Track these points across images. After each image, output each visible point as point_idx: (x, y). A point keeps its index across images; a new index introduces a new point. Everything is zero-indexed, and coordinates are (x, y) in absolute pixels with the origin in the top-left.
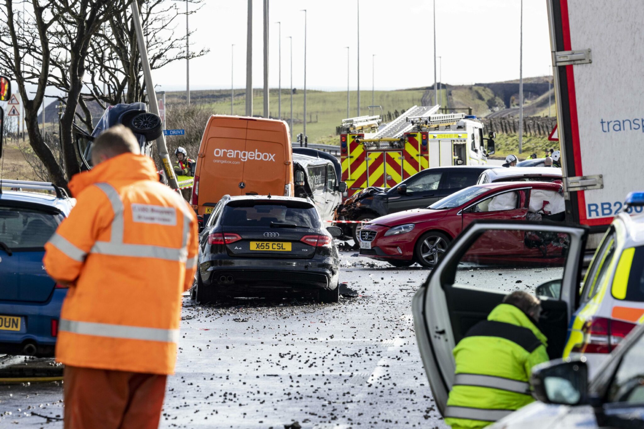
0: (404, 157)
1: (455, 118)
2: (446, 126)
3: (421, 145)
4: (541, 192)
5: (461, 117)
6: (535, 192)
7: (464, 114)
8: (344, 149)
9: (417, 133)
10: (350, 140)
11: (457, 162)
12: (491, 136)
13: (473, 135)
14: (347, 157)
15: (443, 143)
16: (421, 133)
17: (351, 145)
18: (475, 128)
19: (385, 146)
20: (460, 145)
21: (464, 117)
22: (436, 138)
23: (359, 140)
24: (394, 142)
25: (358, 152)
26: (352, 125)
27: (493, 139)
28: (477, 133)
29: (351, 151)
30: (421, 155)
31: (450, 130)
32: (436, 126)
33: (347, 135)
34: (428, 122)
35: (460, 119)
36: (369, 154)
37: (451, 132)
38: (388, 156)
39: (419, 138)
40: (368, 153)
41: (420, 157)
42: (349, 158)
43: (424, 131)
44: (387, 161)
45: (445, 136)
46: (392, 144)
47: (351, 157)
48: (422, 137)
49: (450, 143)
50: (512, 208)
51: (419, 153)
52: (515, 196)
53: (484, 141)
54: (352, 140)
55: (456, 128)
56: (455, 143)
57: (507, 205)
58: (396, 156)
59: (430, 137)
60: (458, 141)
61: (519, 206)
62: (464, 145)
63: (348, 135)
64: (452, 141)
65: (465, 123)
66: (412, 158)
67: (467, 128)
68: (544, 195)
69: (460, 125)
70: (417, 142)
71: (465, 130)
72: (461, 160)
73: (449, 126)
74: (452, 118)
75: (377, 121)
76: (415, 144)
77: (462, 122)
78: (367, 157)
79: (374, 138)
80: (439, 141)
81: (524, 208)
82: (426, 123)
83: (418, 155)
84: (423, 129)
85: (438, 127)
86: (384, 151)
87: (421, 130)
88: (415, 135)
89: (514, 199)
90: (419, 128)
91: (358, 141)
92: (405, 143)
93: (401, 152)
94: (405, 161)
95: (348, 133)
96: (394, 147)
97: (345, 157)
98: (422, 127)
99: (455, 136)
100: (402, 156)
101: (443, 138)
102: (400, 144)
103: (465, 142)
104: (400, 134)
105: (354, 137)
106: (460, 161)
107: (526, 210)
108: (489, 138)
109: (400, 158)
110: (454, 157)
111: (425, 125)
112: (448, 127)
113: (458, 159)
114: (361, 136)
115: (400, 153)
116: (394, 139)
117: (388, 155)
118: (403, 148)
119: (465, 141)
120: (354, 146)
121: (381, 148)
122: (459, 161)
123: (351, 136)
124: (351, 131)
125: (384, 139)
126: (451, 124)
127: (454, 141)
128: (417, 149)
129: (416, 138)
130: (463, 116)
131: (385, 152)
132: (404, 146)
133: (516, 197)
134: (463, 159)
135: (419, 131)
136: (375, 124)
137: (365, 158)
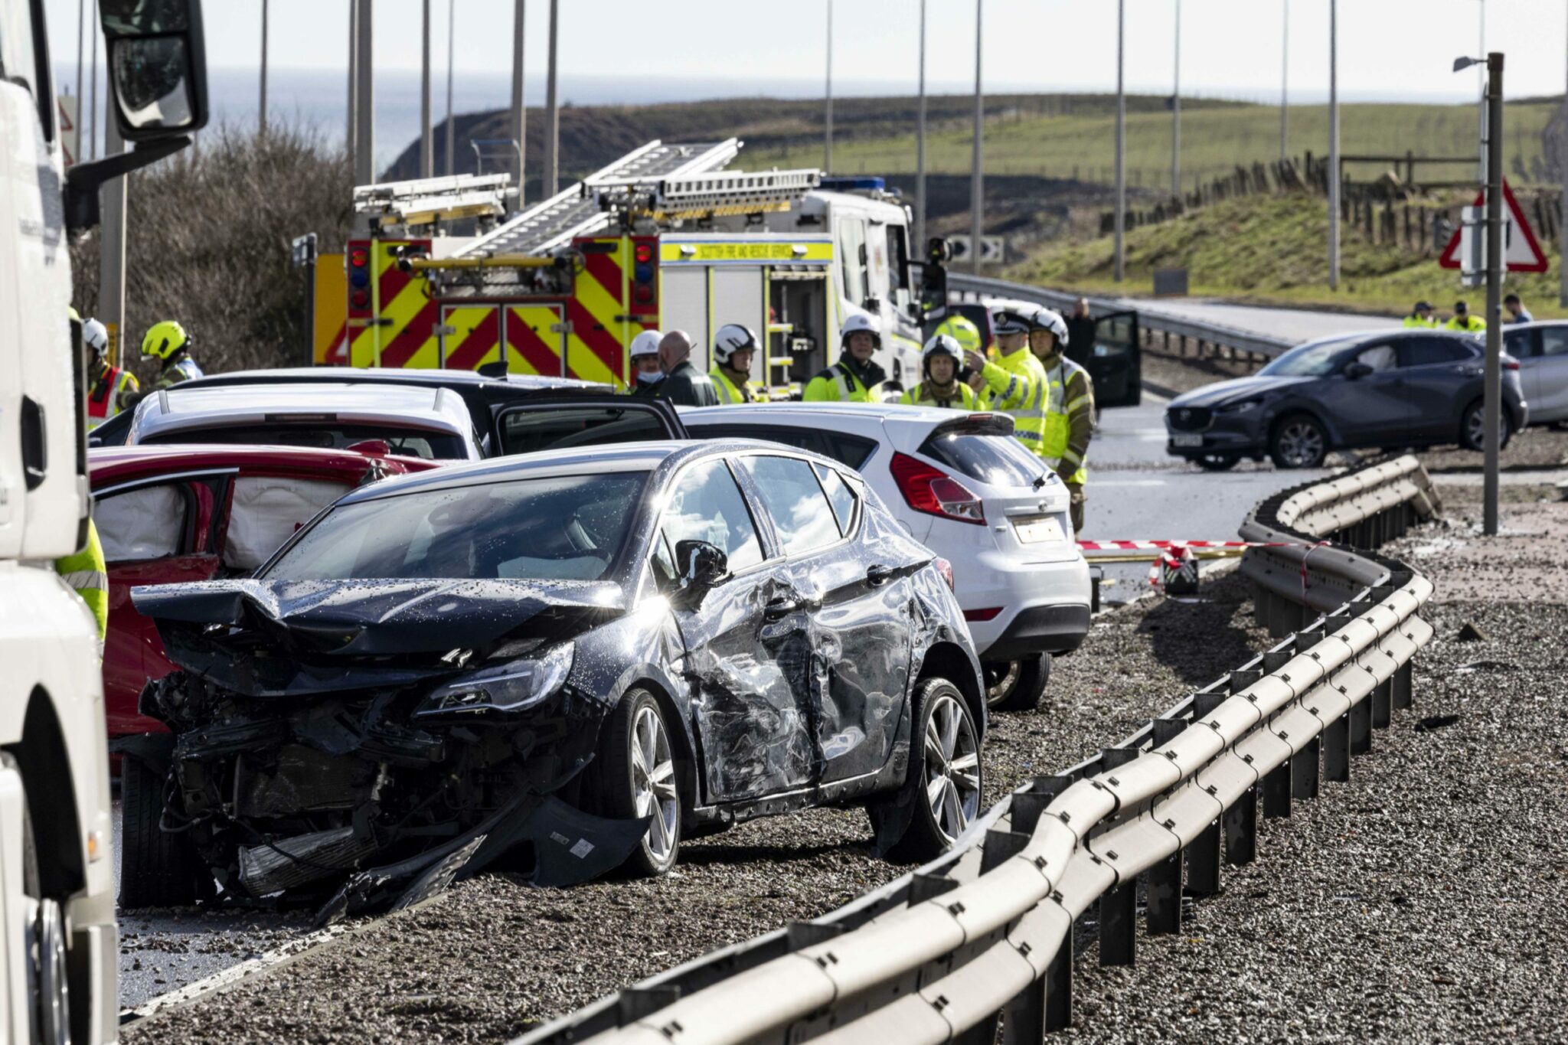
0: (571, 323)
1: (775, 186)
2: (750, 216)
3: (631, 284)
4: (289, 490)
5: (805, 184)
6: (263, 490)
7: (816, 172)
8: (357, 293)
9: (620, 237)
10: (379, 262)
11: (790, 344)
12: (935, 253)
13: (863, 249)
14: (371, 324)
15: (720, 275)
16: (631, 238)
17: (383, 279)
18: (872, 223)
19: (501, 283)
20: (801, 283)
21: (817, 184)
22: (692, 259)
23: (410, 261)
24: (535, 269)
25: (407, 305)
26: (388, 209)
27: (941, 263)
28: (878, 239)
29: (384, 303)
30: (632, 319)
31: (762, 231)
32: (699, 213)
33: (369, 244)
34: (659, 199)
35: (803, 189)
36: (449, 313)
37: (767, 235)
38: (515, 321)
39: (624, 257)
40: (444, 308)
41: (626, 324)
42: (376, 327)
43: (642, 233)
44: (512, 339)
45: (731, 251)
46: (526, 275)
47: (385, 323)
48: (636, 254)
49: (758, 275)
50: (161, 552)
51: (625, 309)
52: (175, 505)
53: (910, 269)
54: (389, 261)
55: (793, 223)
56: (779, 275)
57: (141, 540)
58: (541, 319)
59: (667, 253)
60: (789, 269)
61: (188, 546)
62: (820, 285)
63: (375, 242)
64: (763, 268)
65: (825, 207)
66: (600, 329)
67: (835, 221)
68: (297, 500)
69: (807, 210)
70: (617, 272)
71: (826, 229)
72: (807, 336)
73: (760, 214)
74: (765, 187)
75: (501, 193)
76: (609, 278)
77: (809, 198)
78: (439, 323)
79: (469, 254)
80: (707, 268)
81: (203, 554)
82: (651, 203)
83: (619, 319)
84: (638, 224)
85: (709, 217)
86: (501, 300)
87: (633, 229)
88: (613, 248)
89: (175, 515)
90: (626, 222)
91: (404, 266)
92: (573, 275)
93: (561, 306)
94: (574, 341)
95: (373, 234)
96: (537, 288)
97: (362, 322)
98: (636, 217)
99: (779, 250)
100: (566, 320)
101: (726, 257)
102: (558, 277)
103: (821, 275)
104: (561, 241)
105: (392, 251)
106: (804, 341)
107: (210, 563)
108: (929, 262)
109: (556, 329)
110: (773, 327)
111: (647, 213)
112: (755, 220)
113: (794, 335)
114: (421, 247)
115: (556, 311)
116: (537, 261)
117: (513, 318)
118: (569, 295)
119: (821, 269)
120: (394, 282)
121: (489, 291)
122: (796, 341)
123: (385, 245)
124: (387, 229)
125: (496, 258)
126: (767, 208)
127: (772, 269)
128: (617, 295)
129: (613, 257)
130: (810, 178)
131: (506, 307)
132: (572, 288)
133: (182, 508)
134: (814, 335)
135: (624, 230)
136: (489, 205)
137: (435, 326)
